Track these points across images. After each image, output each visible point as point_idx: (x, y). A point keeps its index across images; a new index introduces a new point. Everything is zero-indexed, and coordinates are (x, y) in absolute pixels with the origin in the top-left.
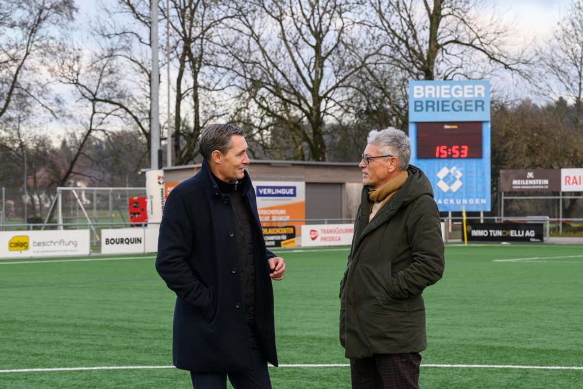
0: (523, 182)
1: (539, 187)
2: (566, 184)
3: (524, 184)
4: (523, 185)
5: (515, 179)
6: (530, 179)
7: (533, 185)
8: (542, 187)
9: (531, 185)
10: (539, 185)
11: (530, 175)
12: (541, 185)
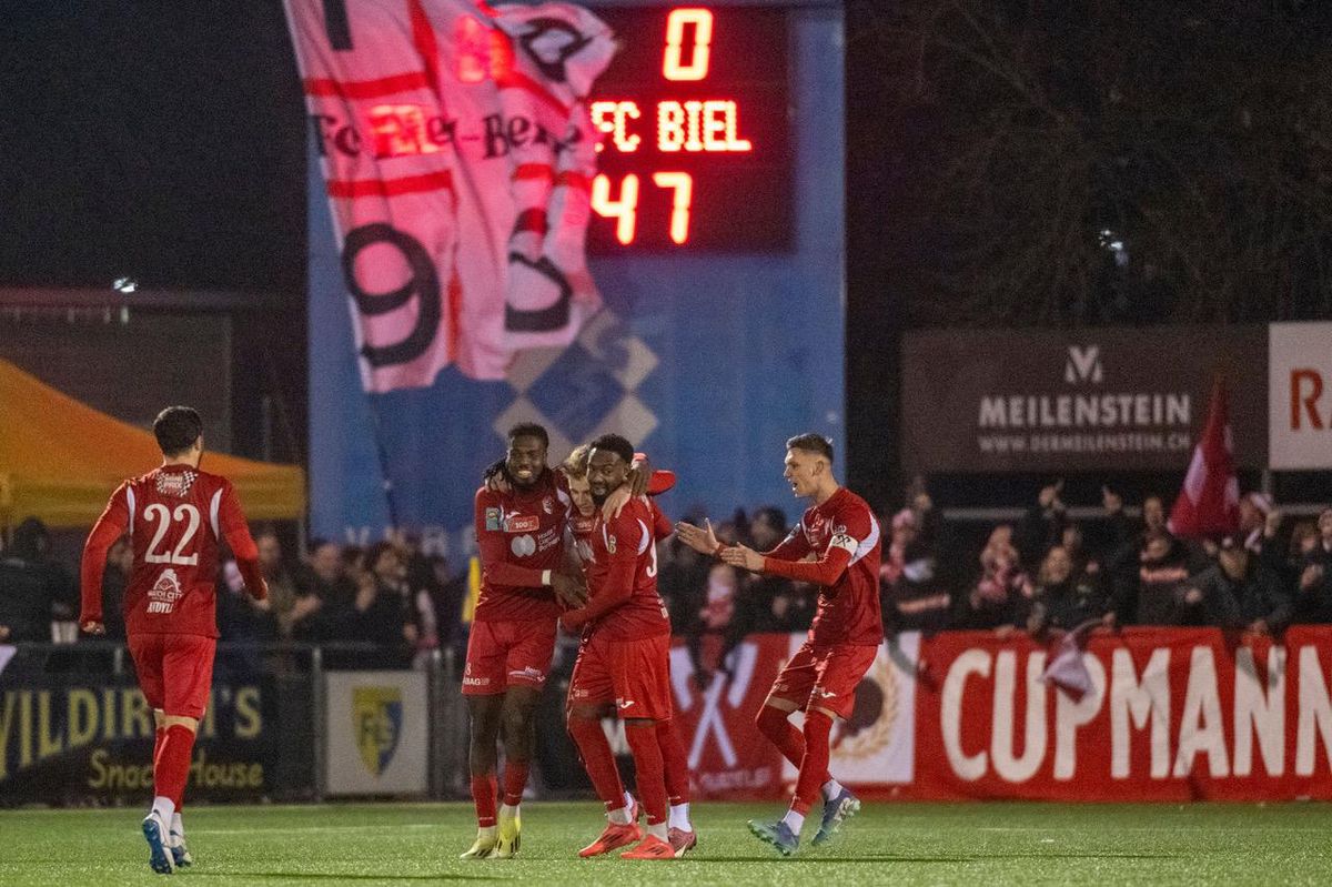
0: (1040, 411)
1: (1138, 442)
2: (1296, 423)
3: (1047, 420)
4: (1040, 430)
5: (993, 396)
6: (1085, 388)
7: (1101, 429)
8: (1156, 442)
9: (1088, 429)
10: (1133, 428)
11: (1084, 361)
12: (1151, 429)
